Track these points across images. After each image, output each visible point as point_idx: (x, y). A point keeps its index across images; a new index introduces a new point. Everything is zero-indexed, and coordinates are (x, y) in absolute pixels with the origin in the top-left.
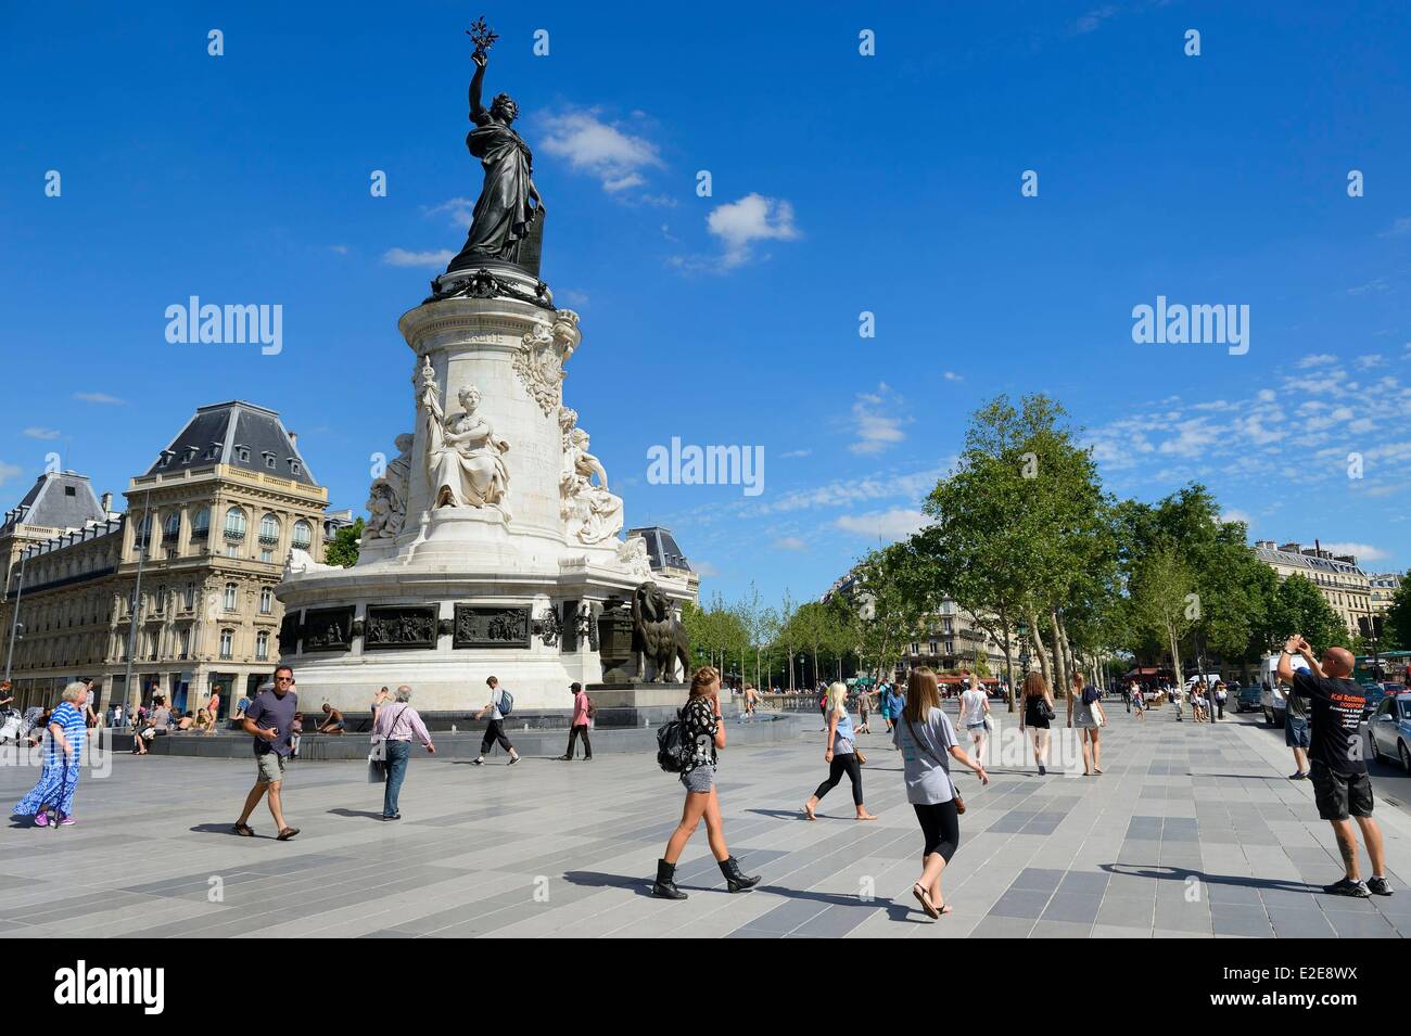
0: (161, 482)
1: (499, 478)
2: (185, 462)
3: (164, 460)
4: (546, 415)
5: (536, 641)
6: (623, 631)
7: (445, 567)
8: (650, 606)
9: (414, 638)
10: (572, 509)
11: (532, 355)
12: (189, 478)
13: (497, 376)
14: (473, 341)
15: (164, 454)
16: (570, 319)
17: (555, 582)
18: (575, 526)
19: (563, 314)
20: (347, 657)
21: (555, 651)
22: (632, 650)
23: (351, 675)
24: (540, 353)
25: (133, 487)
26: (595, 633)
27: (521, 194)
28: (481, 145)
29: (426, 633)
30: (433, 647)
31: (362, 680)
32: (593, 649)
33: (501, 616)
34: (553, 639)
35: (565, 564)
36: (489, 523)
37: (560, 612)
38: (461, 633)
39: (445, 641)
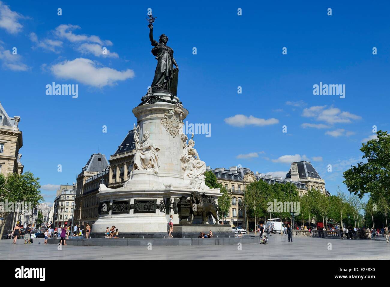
0: (118, 156)
1: (152, 160)
2: (125, 149)
3: (119, 149)
4: (174, 137)
5: (158, 211)
6: (185, 207)
7: (131, 189)
8: (194, 199)
9: (123, 210)
10: (186, 167)
11: (168, 119)
12: (126, 154)
13: (156, 127)
14: (149, 117)
15: (119, 147)
16: (180, 106)
17: (163, 192)
18: (187, 172)
19: (176, 105)
20: (108, 216)
21: (164, 214)
22: (190, 213)
23: (108, 221)
24: (170, 118)
25: (111, 158)
26: (176, 208)
27: (168, 67)
28: (157, 52)
29: (126, 209)
30: (128, 213)
31: (110, 223)
32: (175, 213)
33: (147, 203)
34: (163, 210)
35: (166, 187)
36: (148, 174)
37: (166, 202)
38: (136, 209)
39: (132, 211)
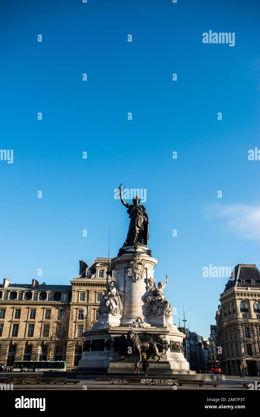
4: (136, 283)
14: (118, 268)
21: (109, 351)
39: (90, 349)
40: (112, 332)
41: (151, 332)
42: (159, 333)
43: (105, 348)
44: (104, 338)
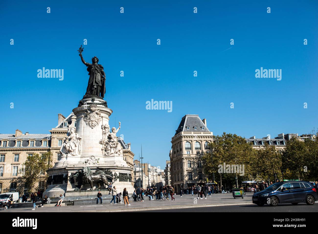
4: (92, 128)
10: (105, 148)
16: (93, 106)
24: (89, 115)
27: (94, 79)
30: (51, 184)
40: (69, 168)
41: (102, 167)
42: (109, 167)
43: (63, 181)
44: (63, 174)
